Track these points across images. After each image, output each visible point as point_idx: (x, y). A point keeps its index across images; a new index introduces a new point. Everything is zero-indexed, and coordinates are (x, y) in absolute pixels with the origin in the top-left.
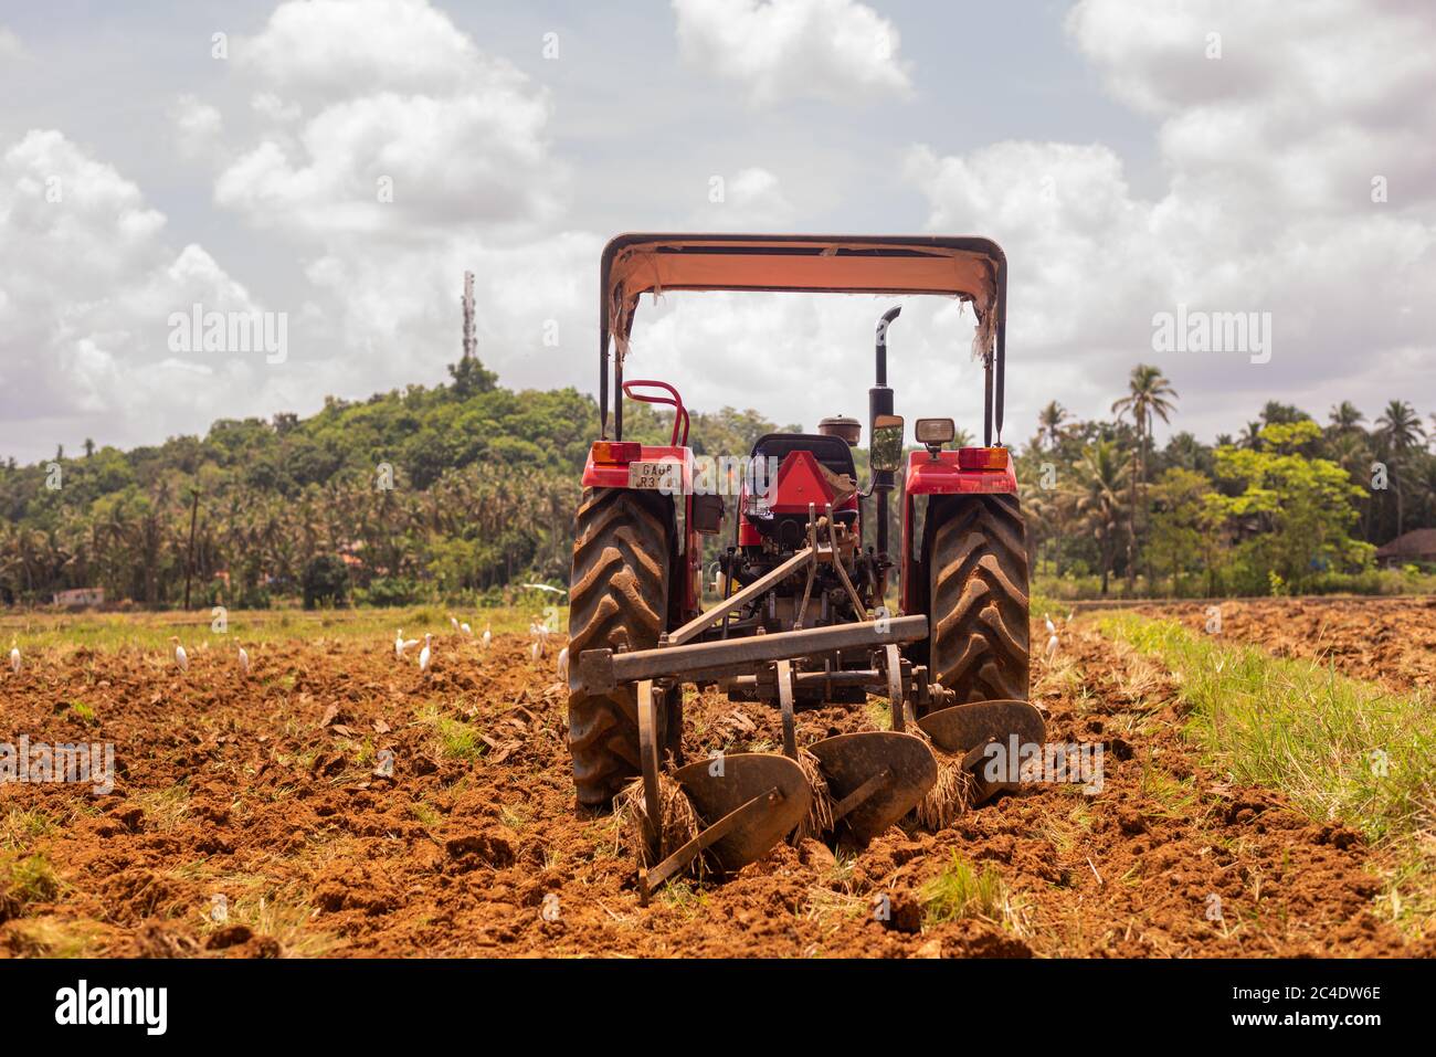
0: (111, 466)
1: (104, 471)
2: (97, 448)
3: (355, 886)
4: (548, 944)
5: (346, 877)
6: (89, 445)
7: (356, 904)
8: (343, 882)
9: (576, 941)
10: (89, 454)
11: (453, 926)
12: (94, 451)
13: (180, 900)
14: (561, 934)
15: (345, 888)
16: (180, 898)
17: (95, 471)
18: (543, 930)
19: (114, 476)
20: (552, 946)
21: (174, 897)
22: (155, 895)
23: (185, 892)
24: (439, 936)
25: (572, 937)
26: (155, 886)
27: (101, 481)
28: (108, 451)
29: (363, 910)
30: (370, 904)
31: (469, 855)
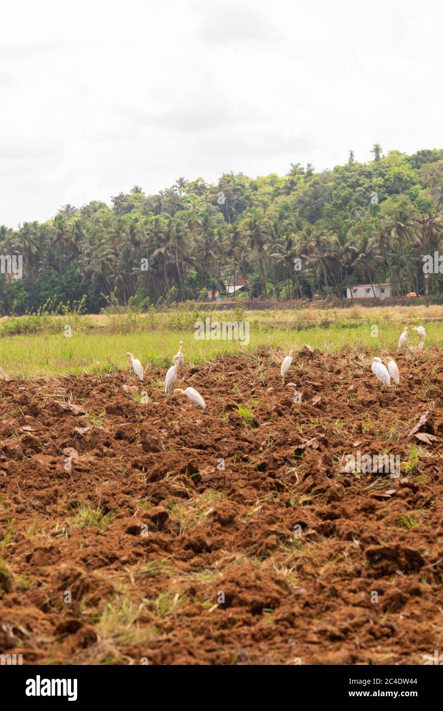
0: (397, 170)
1: (390, 175)
2: (384, 153)
3: (247, 588)
4: (371, 644)
5: (240, 580)
6: (377, 150)
7: (242, 603)
8: (238, 584)
9: (397, 643)
10: (377, 159)
11: (292, 625)
12: (381, 155)
13: (96, 594)
14: (388, 636)
15: (238, 589)
16: (96, 592)
17: (382, 175)
18: (371, 632)
19: (398, 178)
20: (374, 646)
21: (94, 589)
22: (81, 588)
23: (101, 587)
24: (275, 633)
25: (395, 639)
26: (82, 581)
27: (388, 183)
28: (395, 154)
29: (247, 608)
30: (252, 603)
31: (384, 563)
